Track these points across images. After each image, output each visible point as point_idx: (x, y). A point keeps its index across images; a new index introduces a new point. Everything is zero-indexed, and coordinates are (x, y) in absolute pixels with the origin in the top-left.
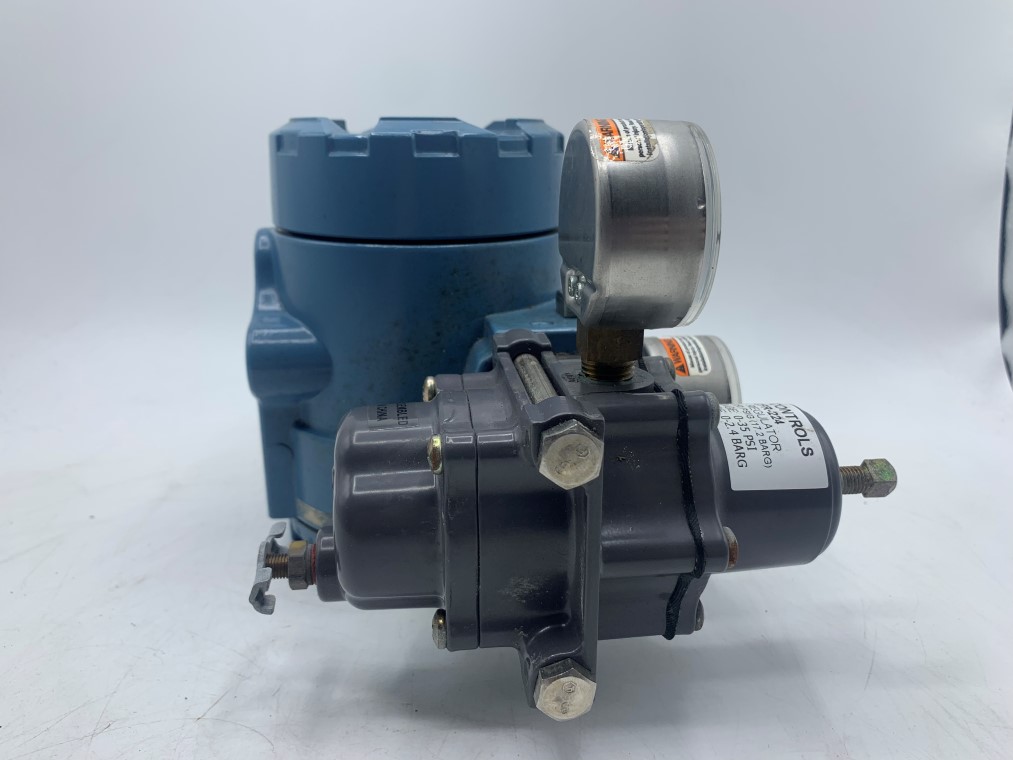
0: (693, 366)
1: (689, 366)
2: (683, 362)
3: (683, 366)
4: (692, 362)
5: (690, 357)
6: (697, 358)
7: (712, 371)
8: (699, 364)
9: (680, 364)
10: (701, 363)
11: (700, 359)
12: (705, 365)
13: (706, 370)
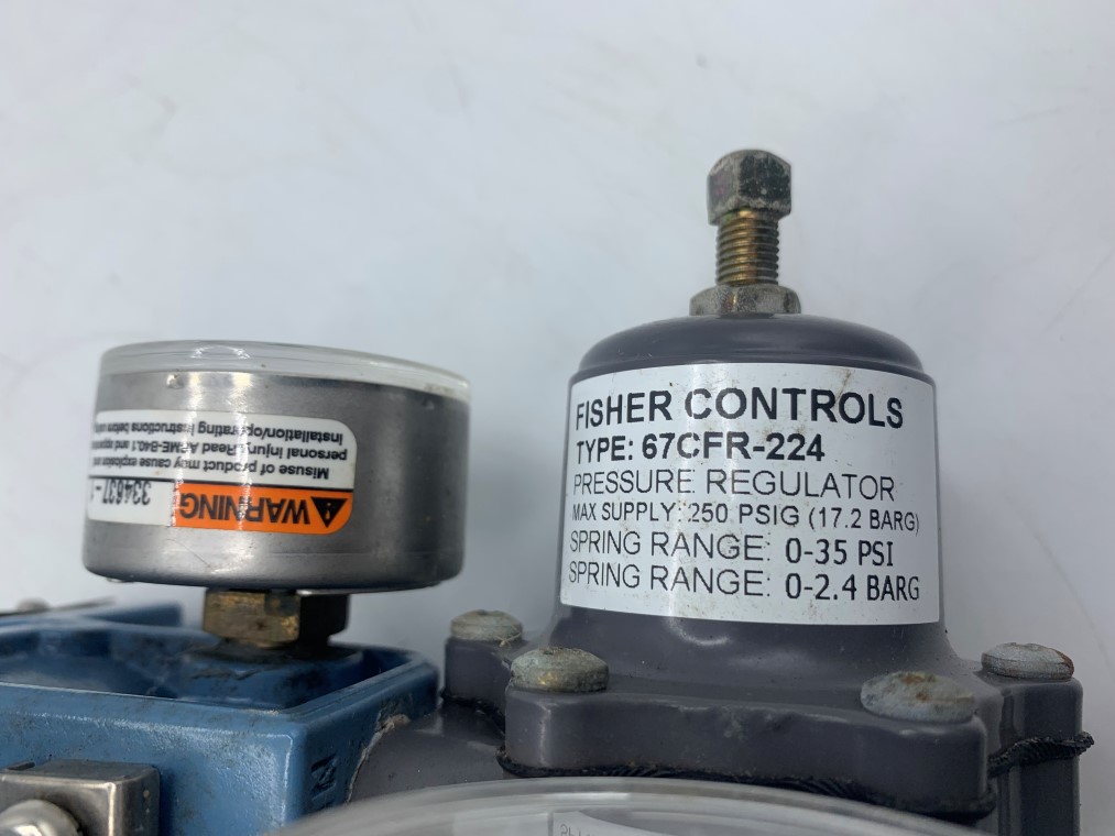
0: (323, 473)
1: (321, 483)
2: (307, 496)
3: (320, 503)
4: (308, 471)
5: (284, 470)
6: (293, 452)
7: (345, 422)
8: (321, 454)
9: (312, 510)
10: (313, 445)
11: (297, 444)
12: (326, 437)
13: (339, 439)
